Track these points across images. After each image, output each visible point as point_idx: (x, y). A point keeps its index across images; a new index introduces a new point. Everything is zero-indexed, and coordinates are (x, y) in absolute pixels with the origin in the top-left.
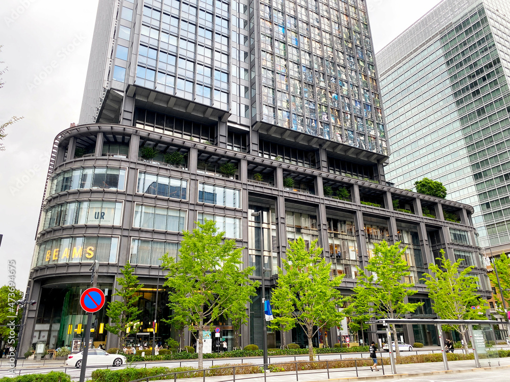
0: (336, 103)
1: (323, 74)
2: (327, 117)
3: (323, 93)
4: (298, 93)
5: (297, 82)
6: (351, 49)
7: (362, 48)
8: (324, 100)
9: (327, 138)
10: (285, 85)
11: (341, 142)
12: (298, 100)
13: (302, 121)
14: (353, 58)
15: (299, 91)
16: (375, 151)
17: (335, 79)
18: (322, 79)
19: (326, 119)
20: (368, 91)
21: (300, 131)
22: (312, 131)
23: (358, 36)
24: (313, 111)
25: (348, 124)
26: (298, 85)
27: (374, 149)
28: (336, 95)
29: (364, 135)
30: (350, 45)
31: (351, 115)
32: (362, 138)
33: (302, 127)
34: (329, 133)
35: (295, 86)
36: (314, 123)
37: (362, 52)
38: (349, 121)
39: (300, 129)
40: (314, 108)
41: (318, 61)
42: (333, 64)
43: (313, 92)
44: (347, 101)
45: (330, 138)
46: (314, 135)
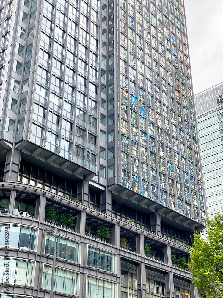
0: (171, 172)
1: (162, 144)
2: (165, 185)
3: (161, 162)
4: (145, 161)
5: (144, 150)
6: (181, 123)
7: (188, 123)
8: (162, 168)
9: (165, 205)
10: (136, 152)
11: (174, 210)
12: (145, 166)
13: (148, 187)
14: (183, 131)
15: (145, 158)
16: (197, 221)
17: (170, 150)
18: (161, 149)
19: (164, 187)
20: (192, 163)
21: (146, 196)
22: (154, 198)
23: (186, 111)
24: (154, 178)
25: (179, 192)
26: (145, 153)
27: (196, 219)
28: (171, 165)
29: (190, 205)
30: (180, 120)
31: (181, 184)
32: (188, 207)
33: (147, 193)
34: (166, 200)
35: (142, 152)
36: (155, 190)
37: (188, 126)
38: (180, 190)
39: (146, 194)
40: (155, 175)
41: (159, 132)
42: (169, 135)
43: (155, 160)
44: (178, 171)
45: (166, 205)
46: (155, 201)
